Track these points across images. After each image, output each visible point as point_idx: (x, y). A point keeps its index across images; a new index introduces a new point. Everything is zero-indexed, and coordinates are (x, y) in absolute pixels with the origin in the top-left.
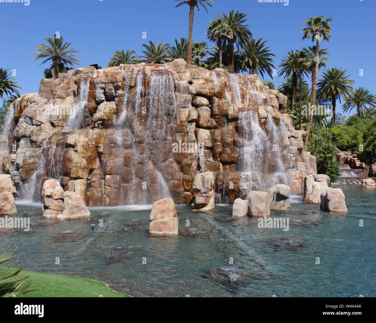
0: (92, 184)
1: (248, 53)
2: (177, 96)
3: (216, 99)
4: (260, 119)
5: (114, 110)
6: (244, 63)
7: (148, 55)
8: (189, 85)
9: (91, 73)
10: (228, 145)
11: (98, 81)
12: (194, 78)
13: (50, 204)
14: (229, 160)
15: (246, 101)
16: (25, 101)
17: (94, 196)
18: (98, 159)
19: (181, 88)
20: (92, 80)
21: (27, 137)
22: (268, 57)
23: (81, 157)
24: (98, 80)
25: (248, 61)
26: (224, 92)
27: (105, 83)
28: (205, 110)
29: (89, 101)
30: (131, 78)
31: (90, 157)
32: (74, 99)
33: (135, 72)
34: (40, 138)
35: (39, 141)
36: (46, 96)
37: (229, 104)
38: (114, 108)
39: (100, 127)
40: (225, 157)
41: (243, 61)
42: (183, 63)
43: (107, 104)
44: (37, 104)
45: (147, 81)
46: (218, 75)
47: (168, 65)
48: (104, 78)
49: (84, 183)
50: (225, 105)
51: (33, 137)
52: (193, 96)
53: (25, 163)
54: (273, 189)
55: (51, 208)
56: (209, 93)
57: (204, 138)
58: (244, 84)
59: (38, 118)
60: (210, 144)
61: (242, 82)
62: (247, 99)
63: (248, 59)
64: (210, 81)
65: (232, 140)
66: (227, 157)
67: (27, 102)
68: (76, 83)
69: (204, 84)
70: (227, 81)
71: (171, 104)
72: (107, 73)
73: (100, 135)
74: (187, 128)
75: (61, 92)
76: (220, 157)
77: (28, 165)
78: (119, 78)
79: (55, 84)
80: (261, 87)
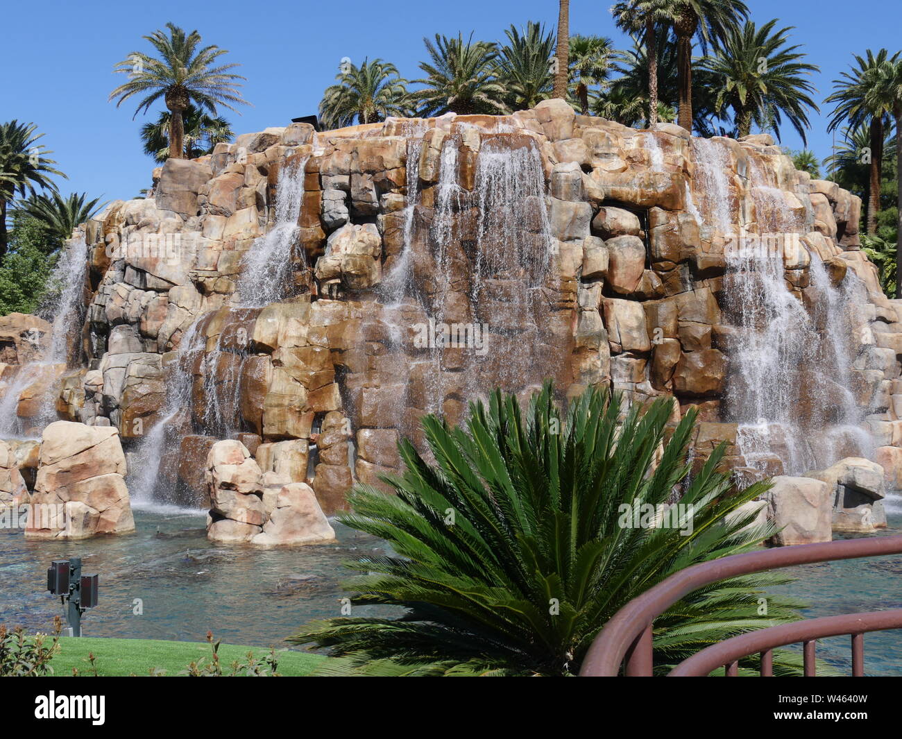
0: (322, 454)
1: (733, 66)
2: (551, 206)
3: (661, 215)
4: (788, 270)
5: (375, 247)
6: (720, 94)
7: (438, 79)
8: (584, 174)
9: (305, 143)
10: (697, 344)
11: (330, 166)
12: (597, 155)
13: (230, 506)
14: (699, 388)
15: (744, 217)
16: (120, 222)
17: (328, 486)
18: (336, 385)
19: (563, 182)
20: (312, 165)
21: (132, 324)
22: (794, 76)
23: (291, 378)
24: (329, 164)
25: (735, 89)
26: (683, 193)
27: (350, 174)
28: (629, 246)
29: (303, 222)
30: (426, 159)
31: (316, 379)
32: (257, 215)
33: (436, 142)
34: (168, 326)
35: (163, 334)
36: (177, 208)
37: (697, 226)
38: (375, 242)
39: (334, 294)
40: (689, 380)
41: (719, 90)
42: (565, 111)
43: (354, 232)
44: (154, 230)
45: (470, 166)
46: (665, 143)
47: (523, 118)
48: (347, 157)
49: (300, 451)
50: (687, 231)
51: (149, 322)
52: (596, 206)
53: (129, 394)
54: (836, 472)
55: (232, 517)
56: (641, 198)
57: (627, 326)
58: (736, 166)
59: (162, 271)
60: (643, 343)
61: (733, 161)
62: (748, 211)
63: (733, 83)
64: (642, 162)
65: (709, 329)
66: (692, 378)
67: (127, 224)
68: (263, 170)
69: (624, 170)
70: (689, 161)
71: (538, 232)
72: (355, 143)
73: (342, 320)
74: (578, 297)
75: (221, 198)
76: (673, 381)
77: (137, 400)
78: (392, 158)
79: (201, 175)
80: (787, 175)
